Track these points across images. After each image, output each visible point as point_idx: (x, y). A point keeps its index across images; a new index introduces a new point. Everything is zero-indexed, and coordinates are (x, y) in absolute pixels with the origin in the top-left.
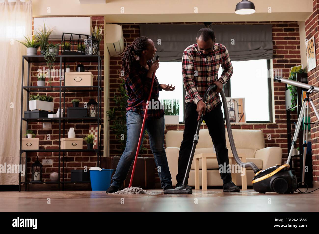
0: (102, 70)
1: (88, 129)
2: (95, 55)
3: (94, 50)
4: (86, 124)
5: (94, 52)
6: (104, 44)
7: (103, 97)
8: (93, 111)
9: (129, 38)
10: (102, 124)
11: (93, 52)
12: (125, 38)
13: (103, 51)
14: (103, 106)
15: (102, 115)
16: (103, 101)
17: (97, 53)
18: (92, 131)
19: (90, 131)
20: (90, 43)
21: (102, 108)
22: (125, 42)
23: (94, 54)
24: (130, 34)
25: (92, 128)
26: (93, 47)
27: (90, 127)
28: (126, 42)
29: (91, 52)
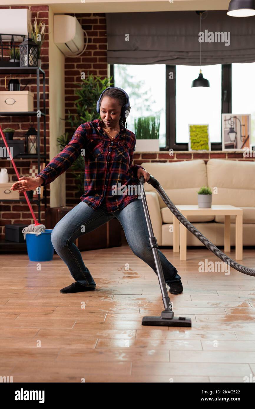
0: (46, 85)
1: (29, 168)
2: (33, 66)
3: (32, 59)
4: (25, 160)
5: (32, 62)
6: (48, 47)
7: (48, 123)
8: (33, 145)
9: (91, 31)
10: (47, 160)
11: (30, 62)
12: (85, 31)
13: (48, 57)
14: (49, 136)
15: (47, 149)
16: (48, 129)
17: (36, 63)
18: (34, 171)
19: (31, 171)
20: (25, 48)
21: (47, 138)
22: (85, 37)
23: (31, 64)
24: (93, 25)
25: (34, 167)
26: (29, 55)
27: (31, 165)
28: (87, 37)
29: (27, 62)
